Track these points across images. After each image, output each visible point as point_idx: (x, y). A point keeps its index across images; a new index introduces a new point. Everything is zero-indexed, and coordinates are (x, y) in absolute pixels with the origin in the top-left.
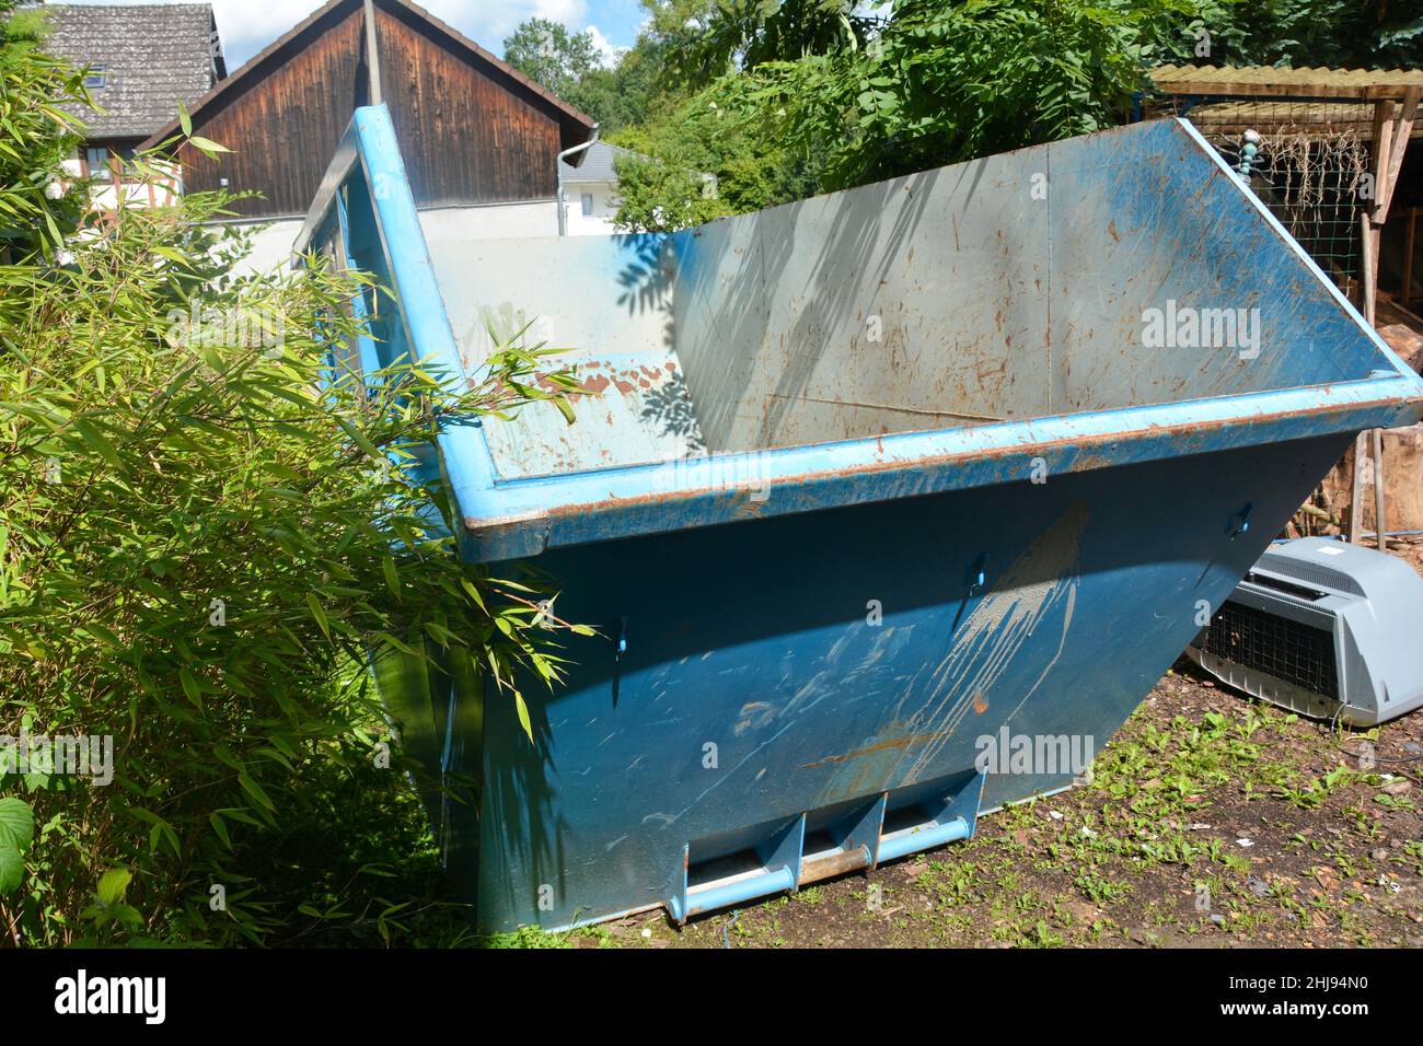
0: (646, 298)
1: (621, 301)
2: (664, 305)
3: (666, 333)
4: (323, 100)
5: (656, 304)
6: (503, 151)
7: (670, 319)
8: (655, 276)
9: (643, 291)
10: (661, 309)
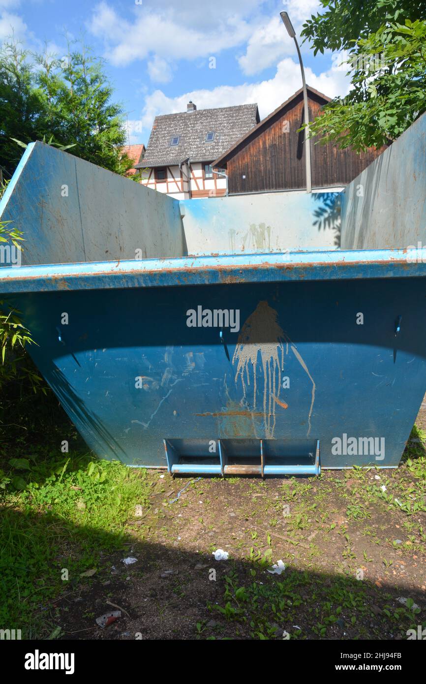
0: (327, 223)
1: (315, 224)
2: (335, 226)
3: (335, 240)
4: (285, 141)
5: (332, 226)
6: (363, 161)
7: (338, 233)
8: (331, 213)
9: (325, 220)
10: (334, 228)
